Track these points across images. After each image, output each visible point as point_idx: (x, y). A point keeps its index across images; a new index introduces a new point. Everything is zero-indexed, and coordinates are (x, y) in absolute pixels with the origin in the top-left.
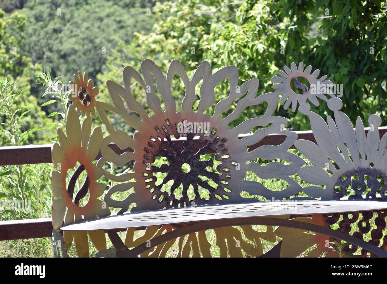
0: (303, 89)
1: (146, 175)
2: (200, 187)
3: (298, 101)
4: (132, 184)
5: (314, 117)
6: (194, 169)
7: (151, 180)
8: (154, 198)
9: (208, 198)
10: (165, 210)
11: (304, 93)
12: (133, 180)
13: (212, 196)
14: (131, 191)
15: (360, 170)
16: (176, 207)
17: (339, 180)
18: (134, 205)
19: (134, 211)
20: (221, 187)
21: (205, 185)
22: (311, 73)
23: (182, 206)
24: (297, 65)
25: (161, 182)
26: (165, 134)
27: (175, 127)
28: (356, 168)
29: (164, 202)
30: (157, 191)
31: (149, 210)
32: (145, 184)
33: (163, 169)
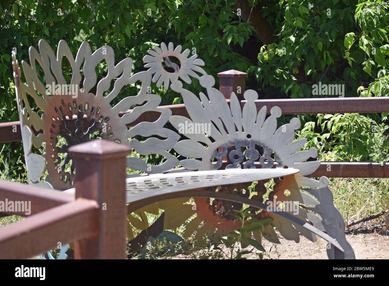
0: (175, 68)
3: (170, 79)
5: (187, 94)
11: (176, 71)
15: (237, 142)
17: (215, 152)
22: (181, 53)
24: (167, 45)
25: (64, 162)
26: (62, 114)
28: (232, 140)
33: (64, 149)
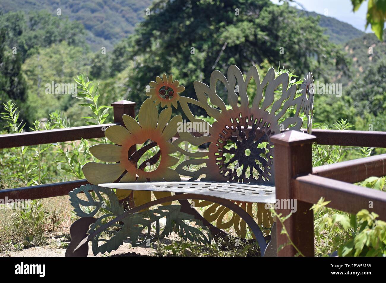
1: (218, 154)
2: (254, 169)
4: (205, 161)
6: (253, 154)
7: (221, 159)
8: (222, 172)
9: (257, 178)
10: (228, 183)
12: (207, 157)
13: (260, 177)
14: (204, 165)
16: (236, 182)
18: (204, 176)
19: (203, 180)
20: (266, 171)
21: (257, 167)
23: (240, 183)
25: (228, 161)
26: (237, 124)
27: (245, 120)
29: (228, 178)
30: (224, 168)
31: (215, 181)
32: (215, 161)
33: (232, 151)
